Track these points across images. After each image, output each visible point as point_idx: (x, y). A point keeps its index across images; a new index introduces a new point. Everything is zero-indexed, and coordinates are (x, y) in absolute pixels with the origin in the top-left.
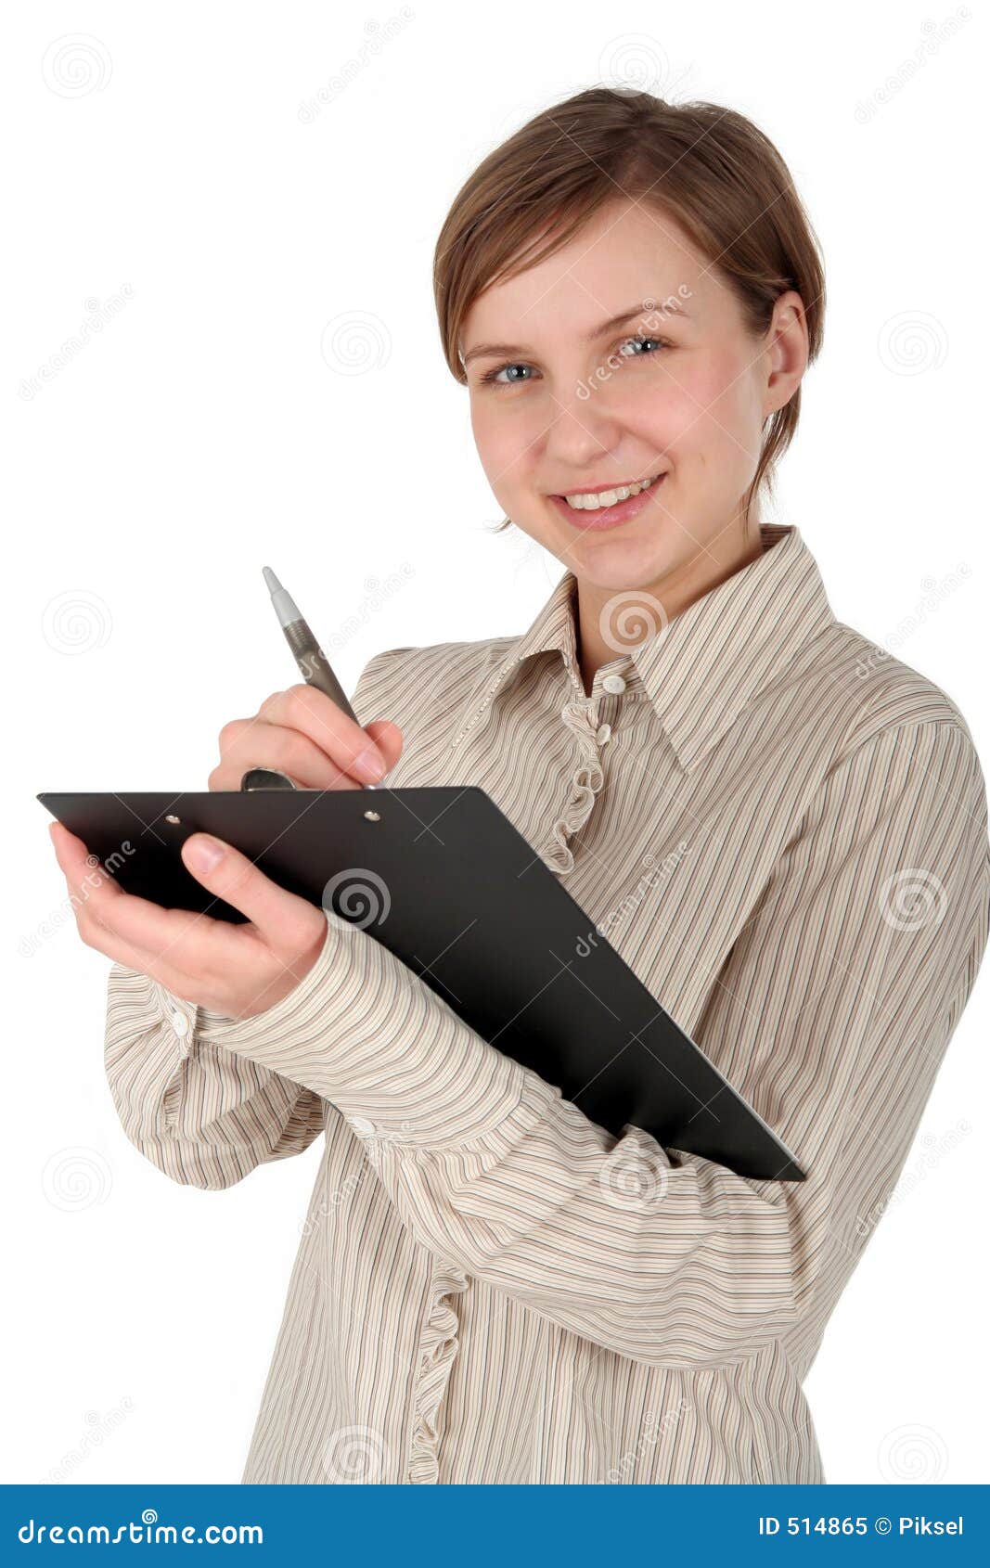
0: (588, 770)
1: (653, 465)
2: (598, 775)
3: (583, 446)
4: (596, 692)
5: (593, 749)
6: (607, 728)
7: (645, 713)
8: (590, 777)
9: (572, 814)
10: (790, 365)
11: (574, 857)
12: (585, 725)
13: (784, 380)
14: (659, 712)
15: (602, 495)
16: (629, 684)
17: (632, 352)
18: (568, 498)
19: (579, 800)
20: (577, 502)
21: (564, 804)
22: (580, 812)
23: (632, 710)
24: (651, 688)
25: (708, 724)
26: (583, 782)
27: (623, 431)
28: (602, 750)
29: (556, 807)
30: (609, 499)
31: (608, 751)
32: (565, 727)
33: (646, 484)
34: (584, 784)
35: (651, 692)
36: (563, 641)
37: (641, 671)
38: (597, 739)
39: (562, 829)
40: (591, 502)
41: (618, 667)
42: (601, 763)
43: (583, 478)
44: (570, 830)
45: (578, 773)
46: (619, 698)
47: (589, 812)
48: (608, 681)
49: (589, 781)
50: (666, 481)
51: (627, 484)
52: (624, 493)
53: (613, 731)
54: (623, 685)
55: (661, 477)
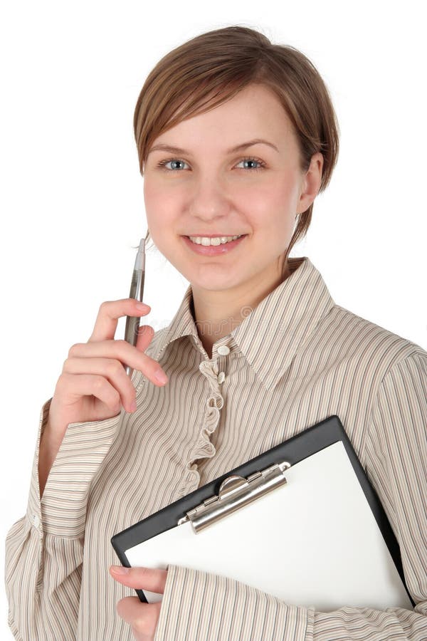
0: (213, 398)
1: (242, 228)
2: (220, 399)
3: (213, 210)
4: (214, 356)
5: (217, 386)
6: (223, 374)
7: (242, 363)
8: (215, 401)
9: (209, 423)
10: (310, 192)
11: (215, 447)
12: (211, 373)
13: (307, 198)
14: (250, 362)
15: (212, 239)
16: (231, 349)
17: (243, 167)
18: (191, 238)
19: (211, 414)
20: (198, 241)
21: (203, 417)
22: (213, 421)
23: (235, 362)
24: (244, 350)
25: (277, 365)
26: (212, 404)
27: (233, 207)
28: (221, 386)
29: (200, 421)
30: (216, 242)
31: (225, 387)
32: (202, 374)
33: (235, 238)
34: (213, 406)
35: (244, 352)
36: (190, 330)
37: (237, 341)
38: (218, 380)
39: (206, 432)
40: (206, 241)
41: (224, 341)
42: (221, 393)
43: (205, 228)
44: (209, 433)
45: (209, 400)
46: (227, 357)
47: (218, 420)
48: (220, 349)
49: (215, 404)
50: (246, 238)
51: (227, 236)
52: (224, 240)
53: (226, 376)
54: (228, 350)
55: (243, 236)
